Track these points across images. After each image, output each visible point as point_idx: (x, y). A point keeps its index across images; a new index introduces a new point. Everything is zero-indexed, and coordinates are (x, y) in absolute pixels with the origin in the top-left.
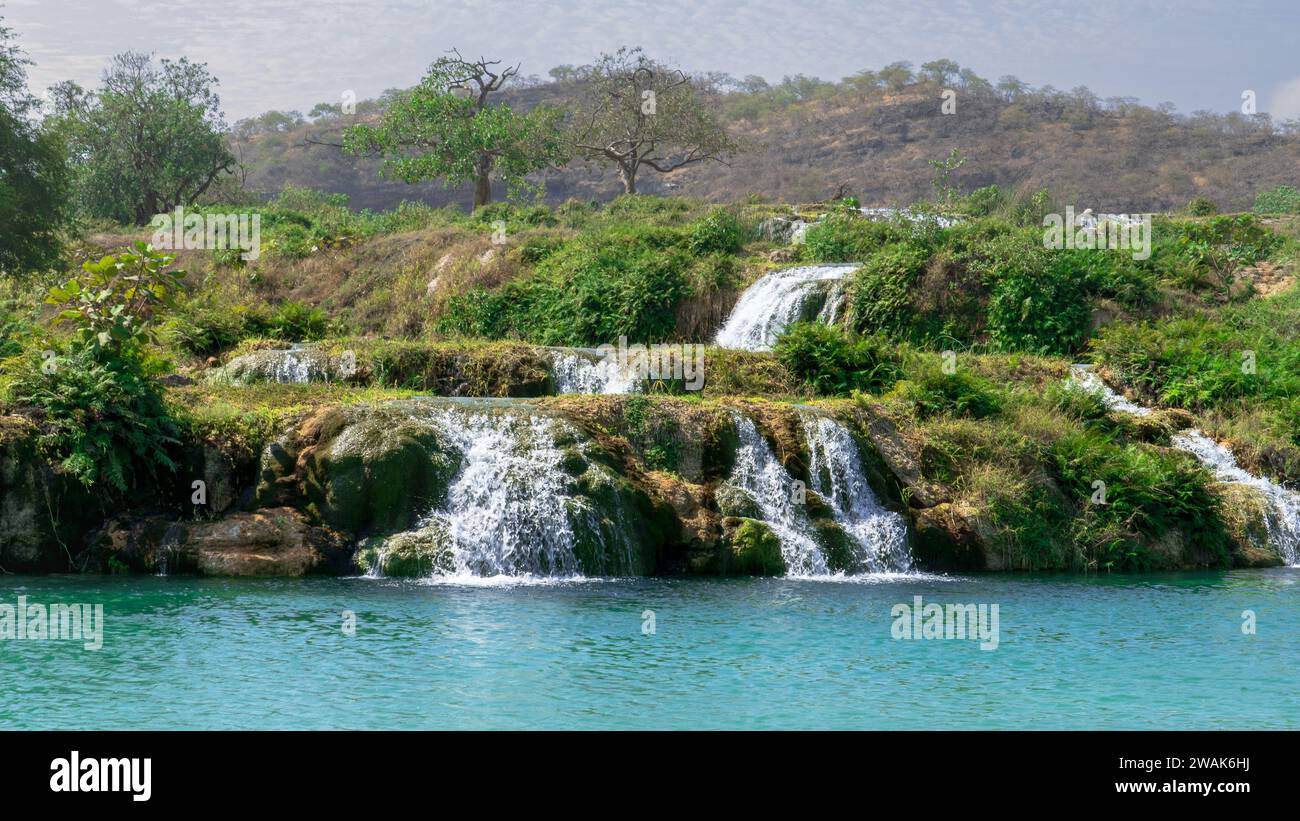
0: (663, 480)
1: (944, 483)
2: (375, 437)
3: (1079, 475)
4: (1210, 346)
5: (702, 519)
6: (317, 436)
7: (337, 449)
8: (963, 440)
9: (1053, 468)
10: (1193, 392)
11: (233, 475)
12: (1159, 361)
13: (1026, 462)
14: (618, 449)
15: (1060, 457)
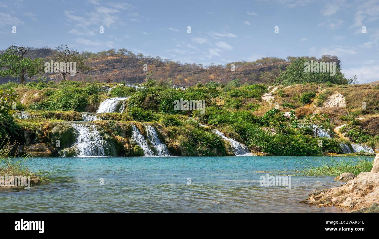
0: (119, 138)
1: (172, 138)
2: (61, 128)
3: (197, 137)
4: (217, 113)
5: (127, 145)
6: (48, 128)
7: (53, 131)
8: (175, 130)
9: (192, 136)
10: (214, 122)
11: (30, 136)
12: (207, 116)
13: (187, 134)
14: (109, 131)
15: (193, 134)
